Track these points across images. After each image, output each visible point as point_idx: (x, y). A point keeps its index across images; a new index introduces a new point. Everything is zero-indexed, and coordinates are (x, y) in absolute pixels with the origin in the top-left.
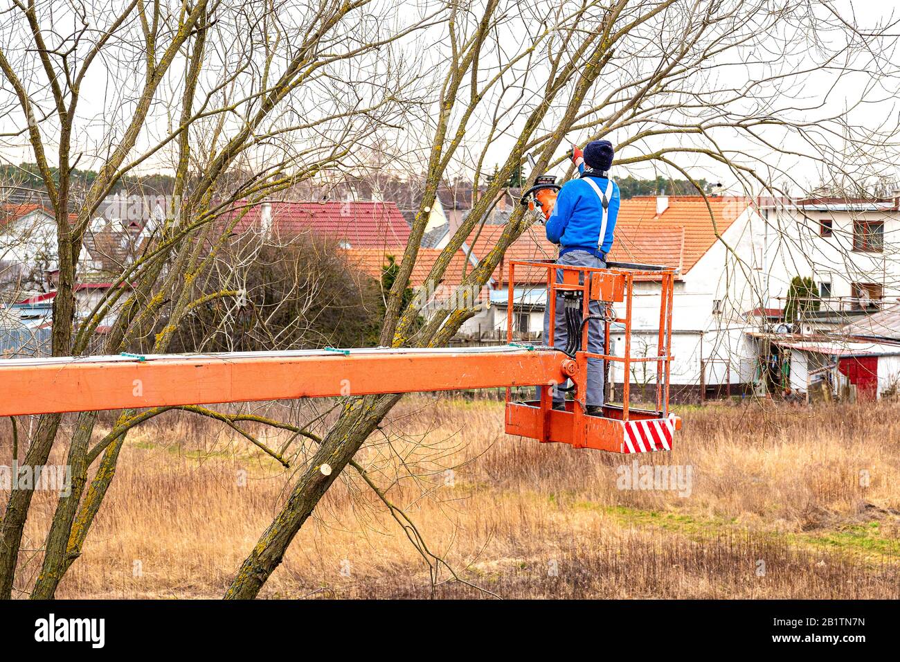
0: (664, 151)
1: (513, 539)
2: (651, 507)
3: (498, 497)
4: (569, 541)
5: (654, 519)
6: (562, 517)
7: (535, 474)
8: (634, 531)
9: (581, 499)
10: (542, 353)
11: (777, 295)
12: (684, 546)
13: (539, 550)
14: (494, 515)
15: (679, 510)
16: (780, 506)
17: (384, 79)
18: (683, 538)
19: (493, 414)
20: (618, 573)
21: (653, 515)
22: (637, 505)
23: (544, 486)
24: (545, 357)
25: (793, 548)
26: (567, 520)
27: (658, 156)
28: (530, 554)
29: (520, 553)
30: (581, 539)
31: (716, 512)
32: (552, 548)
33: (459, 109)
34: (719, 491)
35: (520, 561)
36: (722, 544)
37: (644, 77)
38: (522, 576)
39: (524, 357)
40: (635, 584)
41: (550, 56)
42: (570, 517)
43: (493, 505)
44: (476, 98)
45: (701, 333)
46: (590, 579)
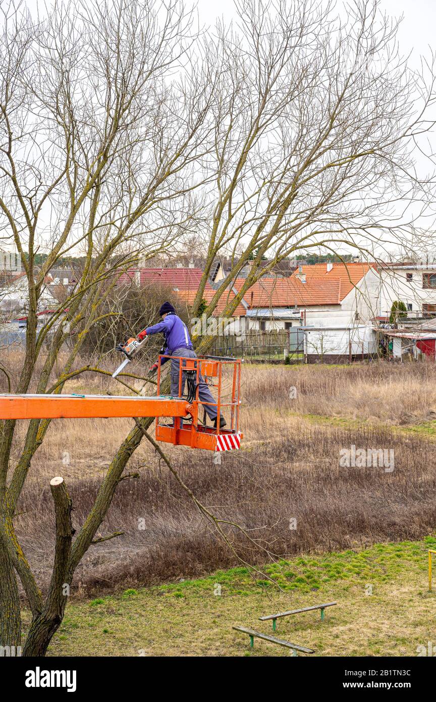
0: (324, 241)
1: (258, 431)
2: (325, 414)
3: (251, 411)
4: (285, 432)
5: (327, 420)
6: (282, 420)
7: (269, 399)
8: (317, 426)
9: (291, 411)
11: (385, 311)
12: (342, 433)
13: (271, 436)
14: (249, 419)
15: (339, 416)
16: (388, 413)
17: (187, 209)
18: (341, 429)
19: (248, 370)
20: (309, 447)
21: (327, 418)
22: (319, 414)
23: (273, 404)
24: (178, 403)
25: (395, 434)
26: (285, 422)
27: (321, 244)
28: (266, 438)
29: (262, 438)
30: (292, 431)
31: (357, 417)
32: (277, 435)
33: (223, 222)
34: (358, 406)
35: (262, 441)
36: (360, 432)
37: (314, 206)
38: (262, 449)
39: (168, 402)
40: (318, 452)
41: (268, 196)
42: (286, 420)
43: (248, 415)
44: (231, 217)
45: (349, 329)
46: (296, 450)
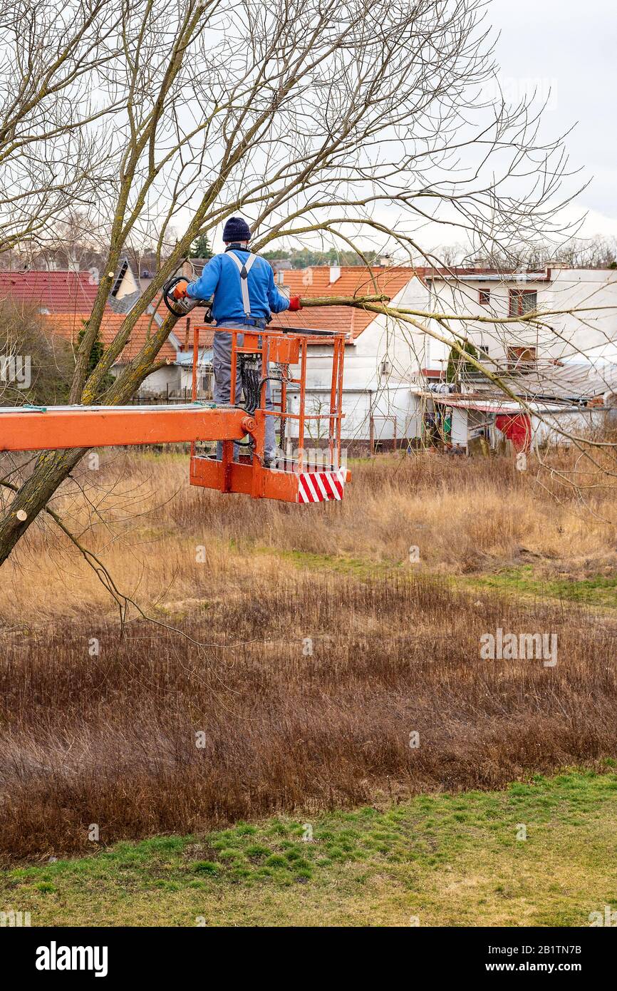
0: (331, 222)
1: (197, 581)
2: (324, 551)
3: (183, 543)
4: (249, 583)
5: (327, 562)
6: (242, 561)
7: (217, 522)
8: (308, 574)
9: (259, 544)
10: (224, 410)
11: (438, 357)
12: (354, 588)
13: (222, 591)
14: (180, 559)
15: (349, 554)
16: (443, 551)
18: (353, 580)
19: (180, 466)
20: (293, 612)
21: (326, 559)
22: (312, 550)
23: (226, 532)
24: (225, 414)
25: (454, 590)
26: (247, 563)
27: (325, 226)
28: (212, 595)
29: (205, 594)
30: (260, 581)
31: (384, 557)
32: (233, 590)
33: (138, 182)
34: (386, 538)
35: (204, 601)
36: (389, 585)
37: (311, 154)
38: (205, 615)
39: (208, 414)
40: (309, 622)
41: (225, 135)
42: (249, 560)
43: (179, 551)
44: (154, 171)
45: (371, 392)
46: (268, 618)
